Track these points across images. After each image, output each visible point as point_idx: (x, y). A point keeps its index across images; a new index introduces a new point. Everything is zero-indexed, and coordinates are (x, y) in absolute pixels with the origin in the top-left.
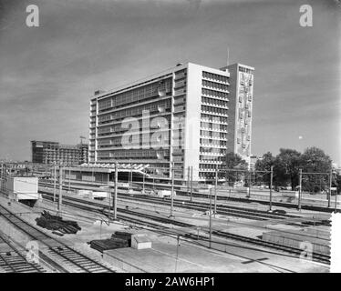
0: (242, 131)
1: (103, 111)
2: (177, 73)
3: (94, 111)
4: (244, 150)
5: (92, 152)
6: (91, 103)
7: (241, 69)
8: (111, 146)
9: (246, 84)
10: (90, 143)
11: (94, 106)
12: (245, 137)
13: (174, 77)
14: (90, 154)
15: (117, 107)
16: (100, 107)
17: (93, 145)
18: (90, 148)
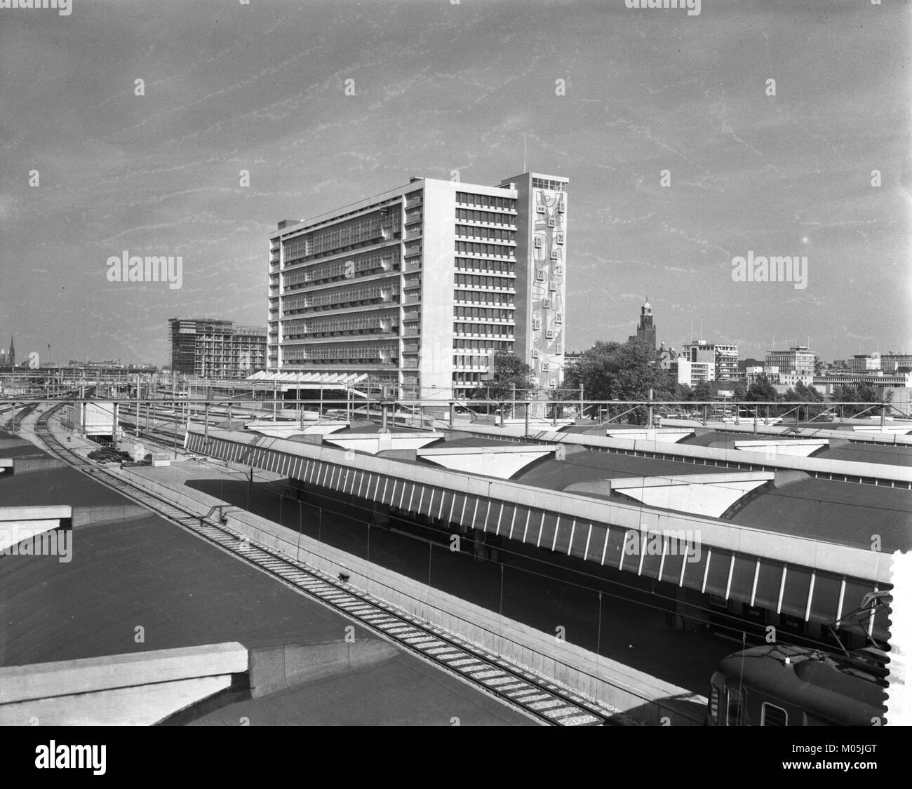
0: (545, 306)
1: (293, 262)
2: (409, 196)
3: (276, 263)
4: (550, 344)
5: (274, 348)
6: (271, 246)
7: (538, 183)
8: (306, 335)
9: (551, 211)
10: (270, 329)
11: (276, 251)
12: (549, 318)
13: (405, 203)
14: (269, 353)
15: (317, 256)
16: (287, 255)
17: (275, 335)
18: (269, 341)
